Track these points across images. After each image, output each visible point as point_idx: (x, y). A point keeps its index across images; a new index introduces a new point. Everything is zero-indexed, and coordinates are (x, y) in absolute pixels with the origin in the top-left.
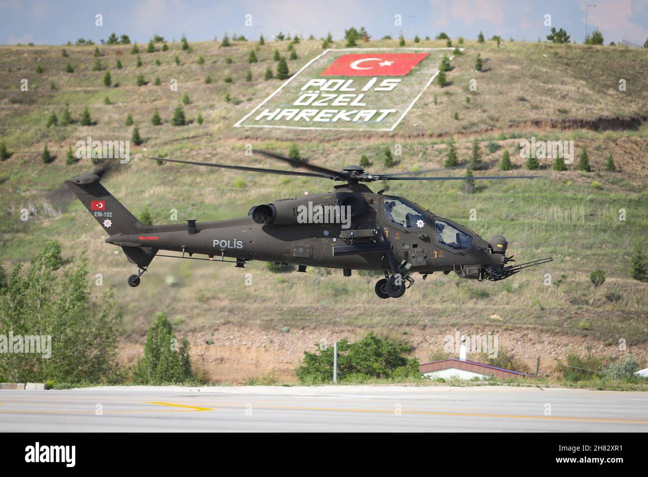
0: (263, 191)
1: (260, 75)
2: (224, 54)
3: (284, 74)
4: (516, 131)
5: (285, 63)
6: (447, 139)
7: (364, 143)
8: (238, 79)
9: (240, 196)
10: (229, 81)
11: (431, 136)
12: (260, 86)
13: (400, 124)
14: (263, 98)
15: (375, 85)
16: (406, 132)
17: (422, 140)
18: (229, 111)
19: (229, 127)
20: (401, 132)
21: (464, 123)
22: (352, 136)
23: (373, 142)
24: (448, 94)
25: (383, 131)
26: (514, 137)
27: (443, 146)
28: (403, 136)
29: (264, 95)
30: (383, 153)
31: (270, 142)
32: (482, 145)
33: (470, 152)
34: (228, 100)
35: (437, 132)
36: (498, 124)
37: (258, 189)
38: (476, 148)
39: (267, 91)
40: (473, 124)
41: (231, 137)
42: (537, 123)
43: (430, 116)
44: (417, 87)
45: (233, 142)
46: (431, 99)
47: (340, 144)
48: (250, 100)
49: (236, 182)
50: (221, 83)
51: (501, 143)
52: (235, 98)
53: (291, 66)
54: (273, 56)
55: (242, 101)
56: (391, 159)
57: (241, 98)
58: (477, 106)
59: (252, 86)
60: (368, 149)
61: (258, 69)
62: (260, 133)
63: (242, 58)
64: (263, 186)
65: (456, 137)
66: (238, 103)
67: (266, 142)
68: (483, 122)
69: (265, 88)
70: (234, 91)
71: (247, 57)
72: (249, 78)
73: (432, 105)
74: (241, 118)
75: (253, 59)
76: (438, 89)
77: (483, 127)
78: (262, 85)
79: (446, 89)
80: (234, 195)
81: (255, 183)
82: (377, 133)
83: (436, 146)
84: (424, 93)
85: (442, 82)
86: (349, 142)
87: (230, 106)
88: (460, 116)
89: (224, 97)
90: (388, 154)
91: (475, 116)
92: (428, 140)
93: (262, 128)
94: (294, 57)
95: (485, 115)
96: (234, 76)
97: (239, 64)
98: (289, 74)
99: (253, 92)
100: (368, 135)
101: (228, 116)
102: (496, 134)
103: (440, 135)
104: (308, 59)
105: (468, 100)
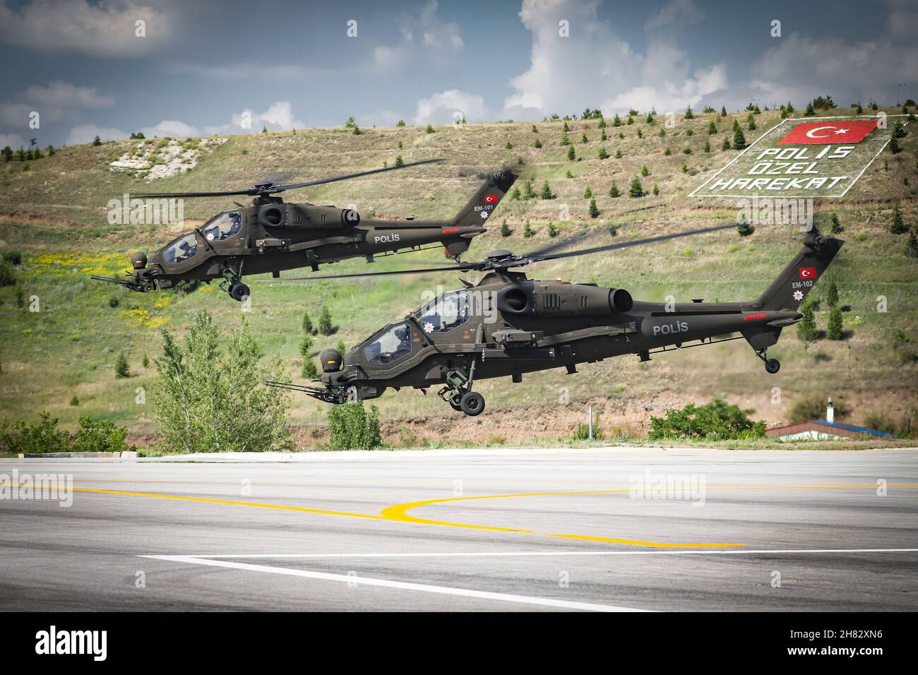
0: (711, 259)
1: (718, 146)
2: (685, 126)
3: (741, 144)
5: (742, 133)
6: (894, 204)
8: (697, 150)
9: (688, 264)
10: (688, 152)
11: (880, 201)
12: (717, 157)
13: (850, 190)
14: (718, 168)
16: (855, 198)
17: (870, 206)
18: (685, 181)
19: (684, 198)
20: (851, 198)
23: (822, 209)
24: (899, 159)
25: (833, 198)
27: (890, 211)
28: (852, 203)
29: (721, 165)
30: (830, 220)
31: (722, 211)
34: (685, 170)
35: (886, 197)
37: (706, 258)
39: (723, 161)
41: (685, 208)
43: (880, 182)
45: (687, 212)
46: (883, 165)
48: (706, 170)
49: (685, 251)
50: (681, 154)
52: (692, 169)
53: (748, 136)
54: (732, 126)
55: (699, 172)
56: (838, 225)
57: (698, 168)
59: (709, 156)
61: (717, 140)
62: (713, 203)
63: (702, 129)
64: (713, 254)
65: (903, 202)
66: (694, 174)
67: (718, 211)
69: (722, 158)
70: (692, 162)
71: (707, 129)
72: (708, 149)
73: (883, 171)
74: (696, 188)
75: (713, 130)
76: (890, 156)
78: (719, 155)
79: (897, 155)
80: (682, 264)
81: (703, 252)
82: (827, 200)
83: (883, 212)
84: (876, 160)
85: (894, 148)
87: (686, 176)
88: (910, 182)
89: (681, 168)
90: (835, 220)
92: (877, 206)
93: (715, 198)
94: (753, 127)
96: (693, 147)
97: (699, 135)
98: (746, 144)
99: (710, 162)
100: (818, 202)
101: (683, 187)
103: (888, 201)
104: (766, 128)
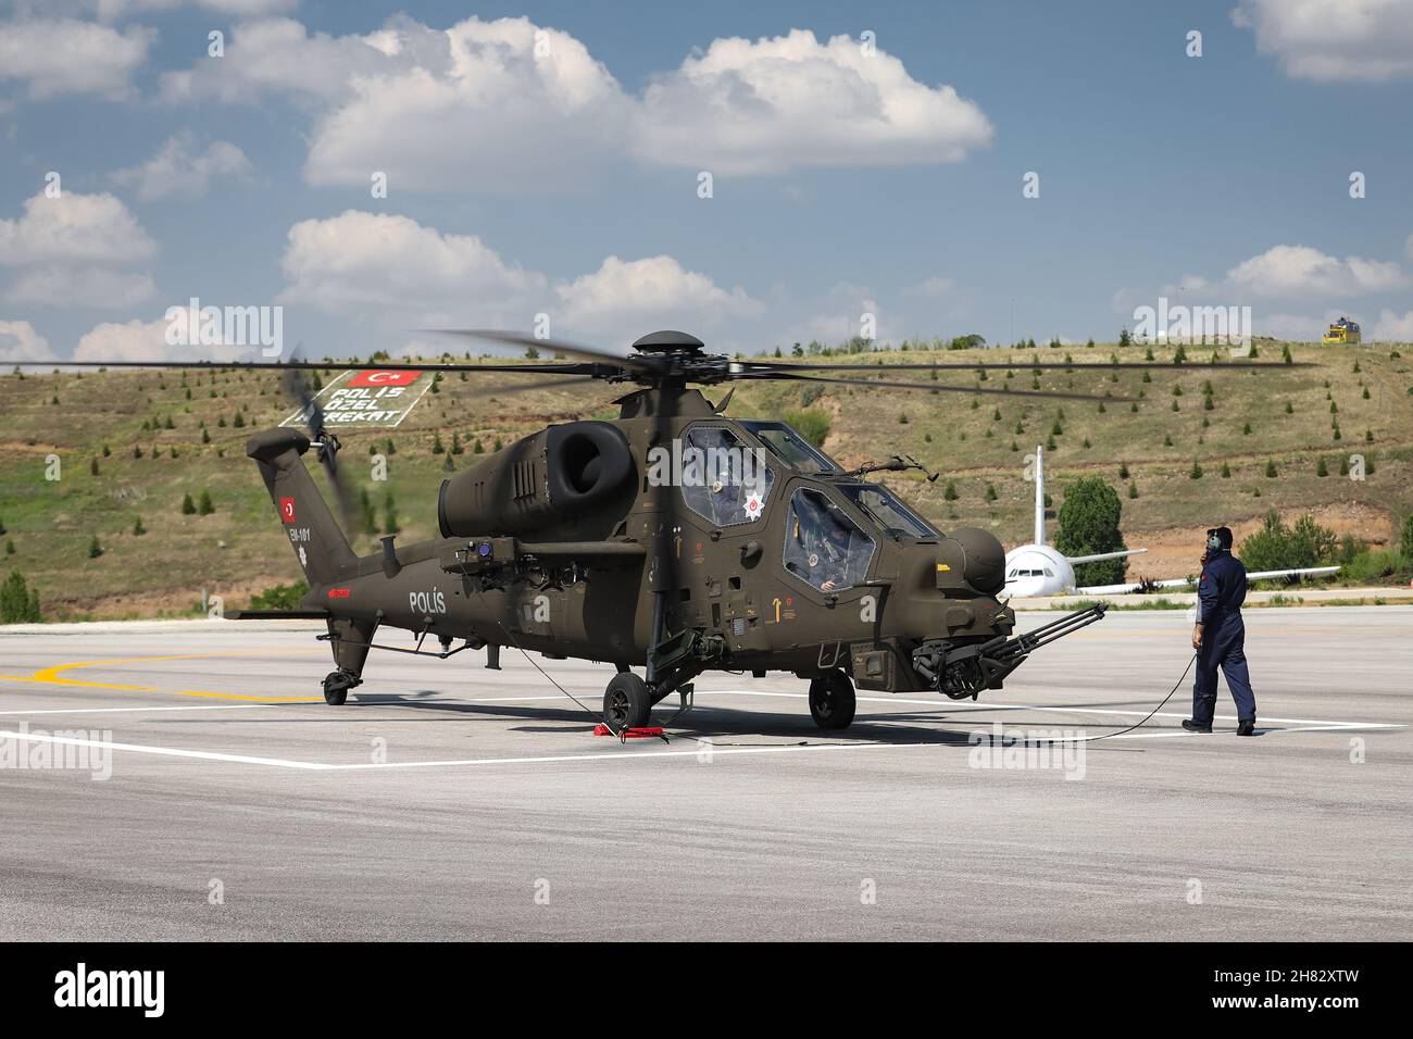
3: (318, 386)
4: (487, 424)
5: (319, 378)
6: (434, 432)
7: (374, 437)
8: (285, 391)
10: (278, 393)
11: (424, 430)
13: (402, 422)
15: (387, 392)
16: (406, 427)
17: (417, 433)
18: (276, 415)
19: (275, 428)
20: (403, 428)
21: (449, 418)
22: (368, 431)
23: (381, 435)
24: (438, 397)
25: (388, 428)
26: (484, 429)
27: (432, 437)
28: (403, 431)
30: (386, 444)
32: (461, 436)
33: (452, 441)
34: (276, 407)
35: (430, 427)
36: (474, 419)
38: (456, 438)
40: (456, 420)
42: (503, 418)
43: (425, 415)
44: (416, 394)
46: (426, 402)
47: (356, 438)
48: (292, 407)
50: (272, 394)
51: (476, 433)
52: (281, 405)
53: (323, 381)
54: (312, 373)
55: (287, 408)
56: (393, 448)
57: (286, 405)
58: (460, 406)
60: (376, 441)
65: (441, 431)
66: (282, 410)
68: (463, 418)
70: (281, 400)
73: (426, 407)
74: (284, 420)
76: (431, 394)
77: (463, 421)
79: (437, 394)
82: (384, 429)
83: (428, 437)
84: (421, 398)
85: (435, 389)
86: (362, 436)
87: (277, 412)
88: (447, 415)
89: (273, 405)
90: (390, 444)
91: (459, 414)
92: (422, 433)
94: (327, 374)
95: (466, 413)
96: (282, 389)
98: (322, 387)
100: (377, 430)
101: (274, 419)
102: (472, 427)
103: (430, 430)
105: (453, 403)
